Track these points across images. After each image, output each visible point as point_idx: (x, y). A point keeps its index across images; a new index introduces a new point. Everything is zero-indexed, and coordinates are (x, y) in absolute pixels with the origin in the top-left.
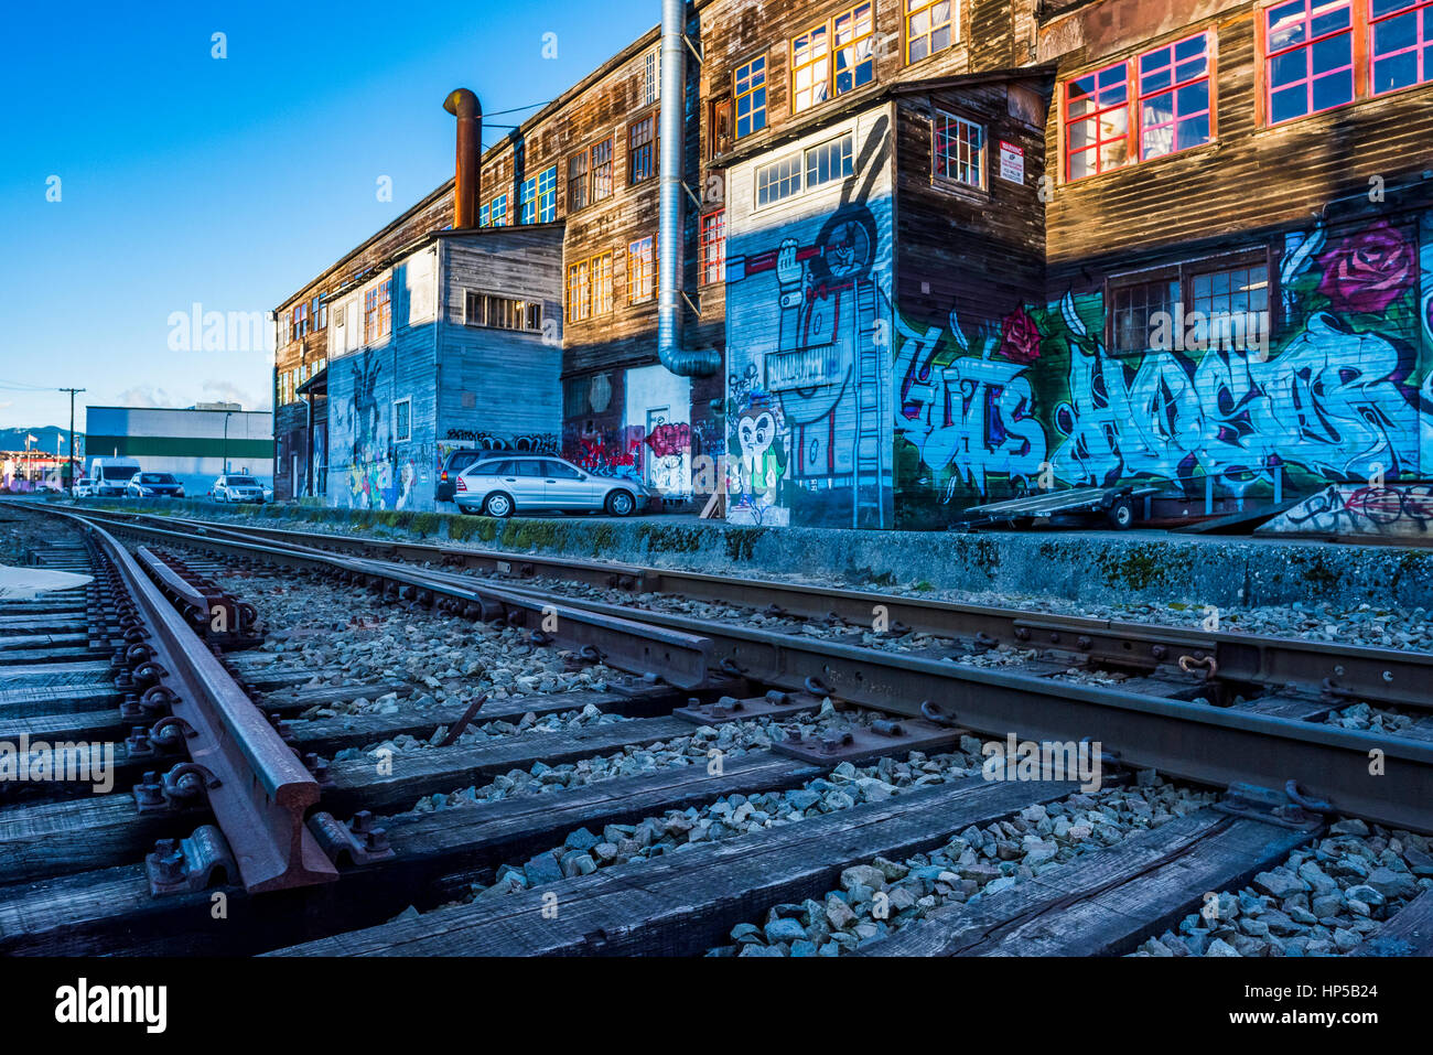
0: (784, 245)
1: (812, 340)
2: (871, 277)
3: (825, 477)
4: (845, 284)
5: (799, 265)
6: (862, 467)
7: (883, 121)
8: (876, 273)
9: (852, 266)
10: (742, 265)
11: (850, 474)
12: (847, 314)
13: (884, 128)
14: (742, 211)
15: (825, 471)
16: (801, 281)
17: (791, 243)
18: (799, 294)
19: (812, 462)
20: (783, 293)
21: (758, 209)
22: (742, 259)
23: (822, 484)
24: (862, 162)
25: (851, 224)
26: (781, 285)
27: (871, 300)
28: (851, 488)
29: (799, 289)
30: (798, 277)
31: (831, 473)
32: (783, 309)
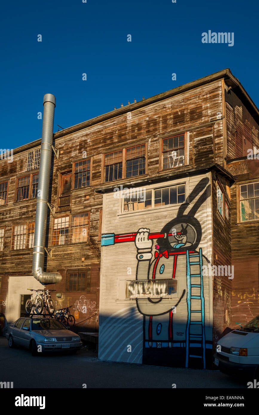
0: (140, 231)
1: (158, 276)
2: (197, 250)
3: (167, 341)
4: (181, 251)
5: (150, 241)
6: (191, 339)
7: (205, 180)
8: (201, 248)
9: (185, 244)
10: (112, 238)
11: (184, 341)
12: (182, 266)
13: (206, 184)
14: (113, 214)
15: (167, 339)
16: (151, 248)
17: (145, 230)
18: (150, 254)
19: (158, 334)
20: (139, 253)
21: (123, 213)
22: (113, 235)
23: (165, 345)
24: (192, 197)
25: (185, 225)
26: (138, 249)
27: (198, 260)
28: (185, 348)
29: (150, 252)
30: (150, 246)
31: (171, 339)
32: (139, 261)
